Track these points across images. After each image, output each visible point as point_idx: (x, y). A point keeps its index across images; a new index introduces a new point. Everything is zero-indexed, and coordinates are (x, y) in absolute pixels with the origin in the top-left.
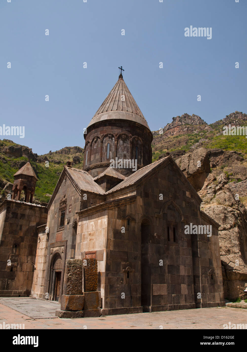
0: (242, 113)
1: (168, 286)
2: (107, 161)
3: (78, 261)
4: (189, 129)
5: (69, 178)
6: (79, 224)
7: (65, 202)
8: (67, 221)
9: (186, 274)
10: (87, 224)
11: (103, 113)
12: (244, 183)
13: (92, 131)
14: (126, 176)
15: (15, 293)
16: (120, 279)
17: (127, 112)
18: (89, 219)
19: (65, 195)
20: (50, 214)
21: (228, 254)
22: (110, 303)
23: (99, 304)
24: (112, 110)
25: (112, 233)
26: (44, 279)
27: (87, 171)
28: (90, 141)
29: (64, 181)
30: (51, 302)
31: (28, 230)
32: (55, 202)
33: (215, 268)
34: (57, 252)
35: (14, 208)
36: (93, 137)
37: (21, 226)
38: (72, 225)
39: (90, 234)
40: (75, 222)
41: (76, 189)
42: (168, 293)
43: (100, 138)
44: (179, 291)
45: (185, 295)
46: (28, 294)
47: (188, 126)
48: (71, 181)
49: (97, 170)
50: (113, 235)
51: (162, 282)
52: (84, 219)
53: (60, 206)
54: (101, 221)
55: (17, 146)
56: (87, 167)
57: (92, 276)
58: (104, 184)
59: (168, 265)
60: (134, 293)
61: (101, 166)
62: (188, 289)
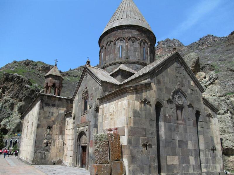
0: (213, 35)
1: (179, 157)
2: (120, 59)
3: (103, 135)
4: (170, 49)
5: (89, 73)
6: (101, 107)
7: (87, 92)
8: (90, 107)
9: (193, 148)
10: (107, 107)
11: (114, 22)
12: (224, 82)
13: (106, 37)
14: (136, 71)
15: (51, 162)
16: (140, 151)
17: (135, 19)
18: (109, 102)
19: (87, 87)
20: (75, 103)
21: (224, 134)
22: (132, 171)
23: (123, 172)
24: (122, 18)
25: (132, 112)
26: (72, 151)
27: (103, 69)
28: (105, 45)
29: (85, 76)
30: (79, 169)
31: (58, 116)
32: (78, 94)
33: (216, 144)
34: (82, 131)
35: (46, 100)
36: (107, 42)
37: (53, 113)
38: (94, 109)
39: (111, 115)
40: (97, 106)
41: (96, 81)
42: (180, 164)
43: (113, 42)
44: (188, 162)
45: (193, 166)
46: (60, 162)
47: (169, 48)
48: (91, 76)
49: (112, 67)
50: (132, 114)
51: (174, 154)
52: (104, 103)
53: (83, 96)
54: (121, 103)
55: (47, 65)
56: (103, 66)
57: (115, 148)
58: (119, 77)
59: (178, 140)
60: (152, 163)
61: (115, 64)
62: (195, 160)
